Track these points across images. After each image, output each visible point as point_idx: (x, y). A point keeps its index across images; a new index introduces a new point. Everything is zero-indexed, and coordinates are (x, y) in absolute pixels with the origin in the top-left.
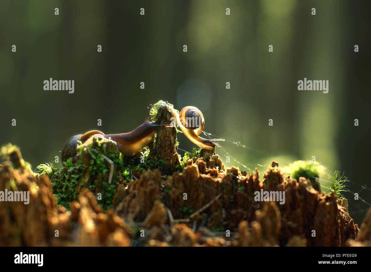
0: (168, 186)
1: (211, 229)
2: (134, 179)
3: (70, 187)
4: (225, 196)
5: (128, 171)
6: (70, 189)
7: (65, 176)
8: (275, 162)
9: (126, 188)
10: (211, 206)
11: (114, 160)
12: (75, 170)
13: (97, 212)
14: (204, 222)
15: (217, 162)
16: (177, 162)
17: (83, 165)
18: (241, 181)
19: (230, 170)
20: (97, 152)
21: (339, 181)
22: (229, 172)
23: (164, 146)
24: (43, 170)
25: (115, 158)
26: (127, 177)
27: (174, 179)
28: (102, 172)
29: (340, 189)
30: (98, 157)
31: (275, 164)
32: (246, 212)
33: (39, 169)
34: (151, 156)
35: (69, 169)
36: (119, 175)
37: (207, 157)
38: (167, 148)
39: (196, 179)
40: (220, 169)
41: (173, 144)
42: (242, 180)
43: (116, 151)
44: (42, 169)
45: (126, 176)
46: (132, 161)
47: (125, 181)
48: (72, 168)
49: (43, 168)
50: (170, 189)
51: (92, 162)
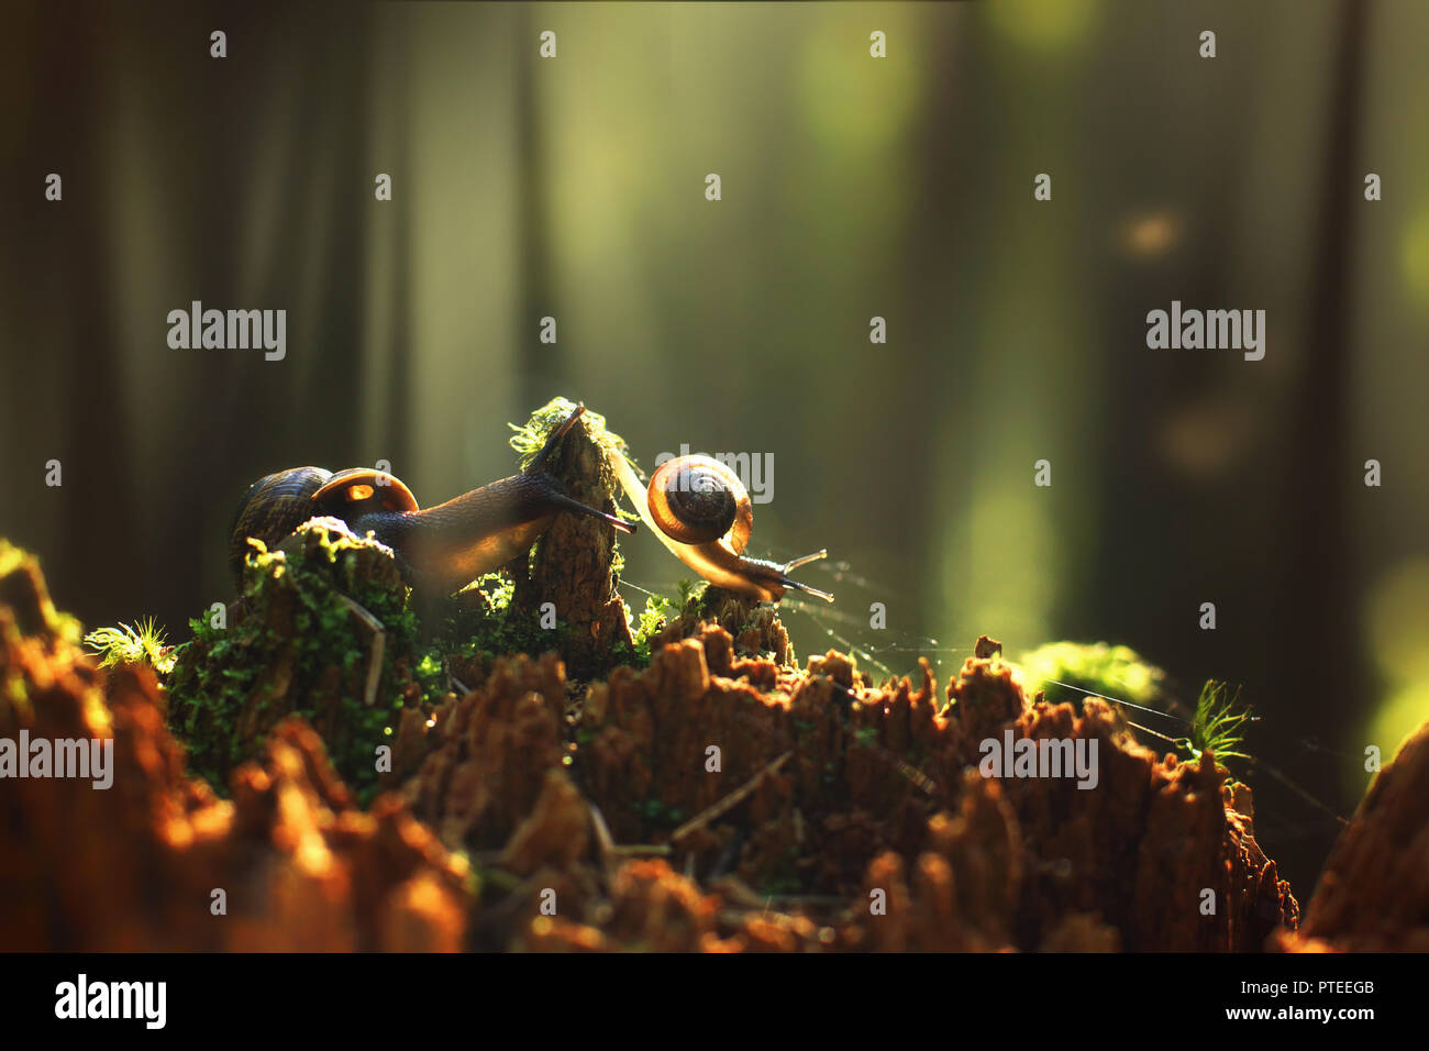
0: (592, 718)
1: (752, 882)
2: (456, 690)
3: (216, 714)
4: (805, 762)
5: (434, 659)
6: (218, 722)
7: (197, 673)
8: (989, 639)
9: (431, 723)
10: (751, 797)
11: (386, 618)
12: (235, 652)
13: (336, 807)
14: (726, 857)
15: (770, 634)
16: (620, 631)
17: (270, 633)
18: (865, 707)
19: (823, 666)
20: (321, 584)
21: (1220, 719)
22: (818, 673)
23: (568, 572)
24: (110, 649)
25: (389, 609)
26: (431, 684)
27: (612, 693)
28: (340, 659)
29: (1223, 747)
30: (326, 603)
31: (988, 648)
32: (879, 825)
33: (93, 645)
34: (521, 605)
35: (213, 647)
36: (401, 674)
37: (730, 614)
38: (579, 579)
39: (696, 696)
40: (779, 660)
41: (602, 564)
42: (870, 701)
43: (394, 583)
44: (104, 648)
45: (430, 678)
46: (448, 624)
47: (426, 697)
48: (224, 642)
49: (107, 644)
50: (598, 729)
51: (304, 622)
